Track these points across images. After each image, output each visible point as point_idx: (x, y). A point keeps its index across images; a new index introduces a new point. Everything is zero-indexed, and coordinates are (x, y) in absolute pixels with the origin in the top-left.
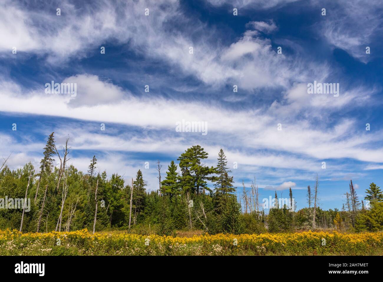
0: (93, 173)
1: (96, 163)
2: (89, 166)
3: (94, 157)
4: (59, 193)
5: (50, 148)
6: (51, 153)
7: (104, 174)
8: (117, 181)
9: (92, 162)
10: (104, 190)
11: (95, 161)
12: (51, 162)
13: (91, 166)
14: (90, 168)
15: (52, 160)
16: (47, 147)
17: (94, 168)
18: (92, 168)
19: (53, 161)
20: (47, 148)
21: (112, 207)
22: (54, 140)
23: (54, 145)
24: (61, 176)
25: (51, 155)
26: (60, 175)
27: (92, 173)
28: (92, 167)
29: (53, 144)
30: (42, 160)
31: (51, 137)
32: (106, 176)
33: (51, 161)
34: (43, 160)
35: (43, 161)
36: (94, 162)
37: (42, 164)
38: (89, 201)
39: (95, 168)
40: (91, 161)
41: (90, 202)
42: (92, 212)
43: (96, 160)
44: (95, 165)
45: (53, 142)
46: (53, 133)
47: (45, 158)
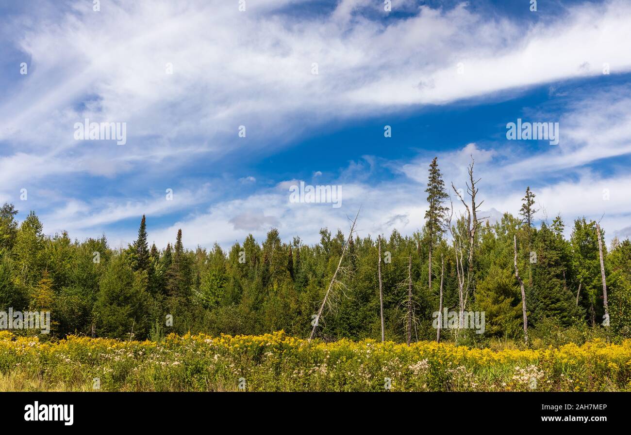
0: (531, 222)
1: (533, 202)
2: (521, 211)
3: (528, 189)
4: (471, 269)
5: (435, 187)
6: (440, 197)
7: (558, 222)
8: (587, 235)
9: (526, 202)
10: (561, 255)
11: (531, 199)
12: (442, 214)
13: (525, 211)
14: (524, 214)
15: (443, 209)
16: (430, 187)
17: (531, 212)
18: (527, 214)
19: (446, 212)
20: (430, 189)
21: (592, 290)
22: (440, 172)
23: (441, 181)
24: (473, 237)
25: (440, 200)
26: (471, 235)
27: (529, 224)
28: (528, 212)
29: (439, 179)
30: (426, 211)
31: (433, 168)
32: (563, 226)
33: (442, 212)
34: (429, 212)
35: (429, 214)
36: (529, 200)
37: (428, 219)
38: (531, 279)
39: (534, 212)
40: (523, 199)
41: (534, 281)
42: (542, 302)
43: (534, 197)
44: (532, 207)
45: (439, 175)
46: (436, 158)
47: (432, 207)
